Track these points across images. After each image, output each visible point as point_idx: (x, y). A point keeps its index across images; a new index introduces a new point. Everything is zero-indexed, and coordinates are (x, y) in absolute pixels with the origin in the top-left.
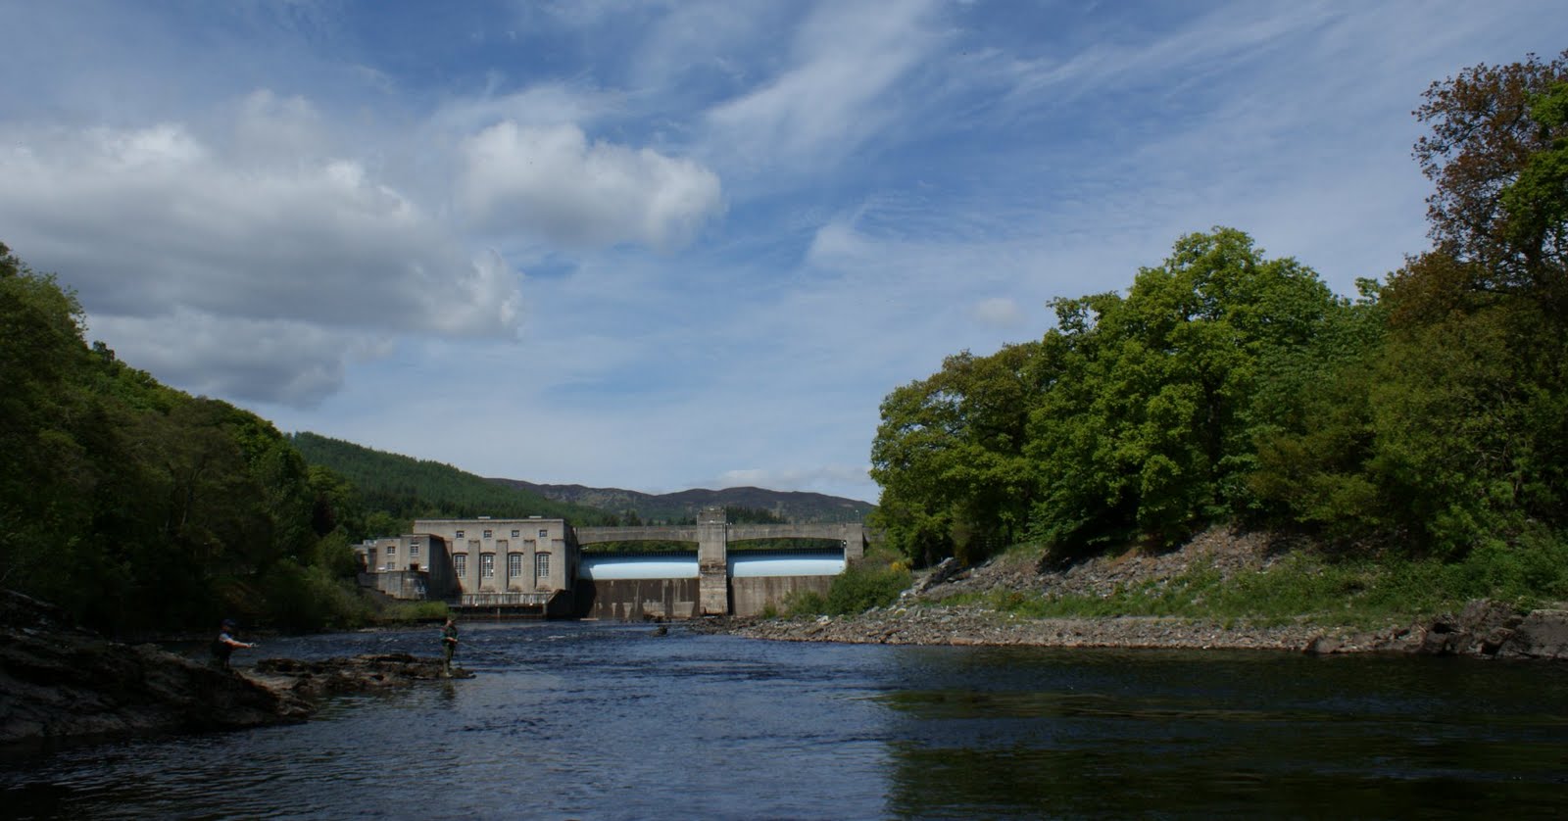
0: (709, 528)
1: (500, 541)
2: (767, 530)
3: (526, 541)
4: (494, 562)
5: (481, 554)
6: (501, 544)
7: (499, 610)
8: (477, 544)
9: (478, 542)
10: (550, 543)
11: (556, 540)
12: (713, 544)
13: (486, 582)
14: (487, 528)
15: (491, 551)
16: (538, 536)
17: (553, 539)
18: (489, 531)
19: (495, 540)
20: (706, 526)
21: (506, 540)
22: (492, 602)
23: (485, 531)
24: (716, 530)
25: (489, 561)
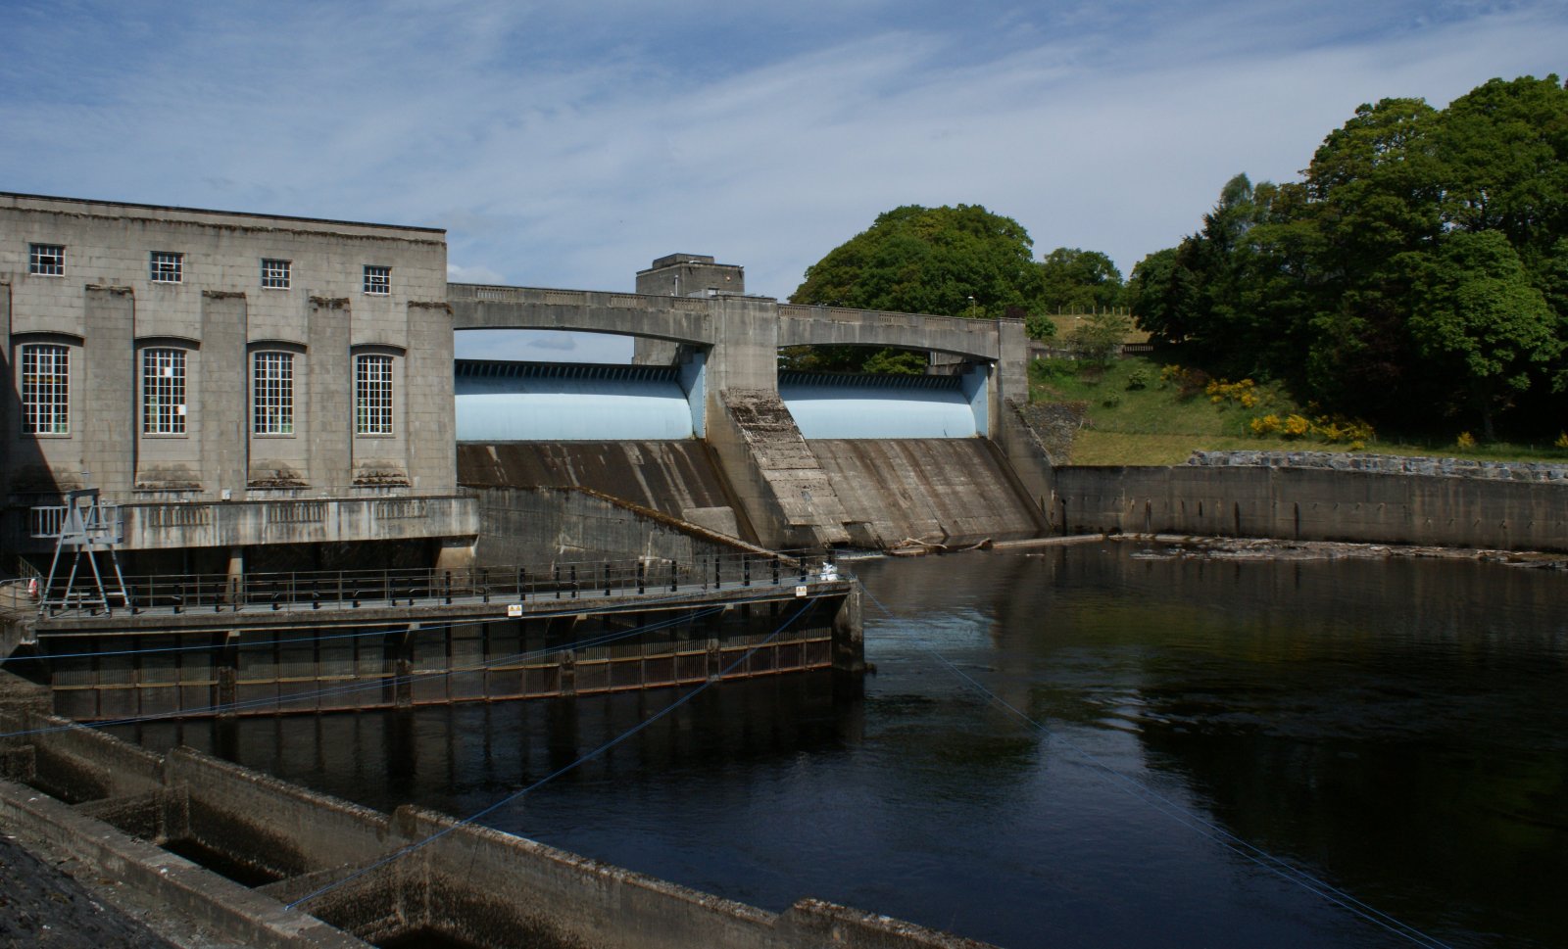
0: (744, 307)
1: (220, 296)
2: (857, 324)
3: (318, 303)
4: (191, 378)
5: (139, 343)
6: (219, 307)
7: (236, 566)
8: (123, 304)
9: (124, 293)
10: (400, 314)
11: (425, 306)
12: (751, 350)
13: (161, 453)
14: (162, 241)
15: (179, 331)
16: (359, 286)
17: (412, 304)
18: (171, 255)
19: (197, 289)
20: (737, 301)
21: (242, 296)
22: (206, 537)
23: (155, 255)
24: (758, 314)
25: (169, 372)
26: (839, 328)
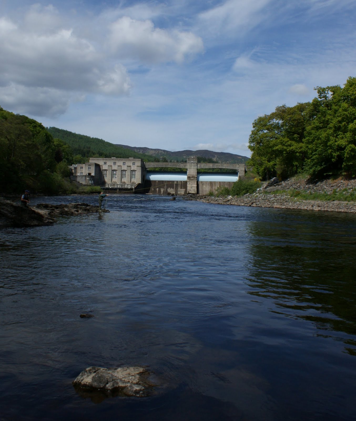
0: (191, 164)
1: (119, 166)
2: (211, 165)
3: (128, 166)
4: (117, 173)
5: (112, 170)
6: (119, 167)
7: (118, 190)
9: (111, 166)
11: (138, 166)
12: (192, 169)
13: (114, 180)
15: (116, 169)
16: (132, 165)
17: (137, 166)
18: (115, 162)
19: (117, 165)
20: (190, 163)
21: (121, 166)
22: (116, 187)
23: (114, 163)
24: (193, 165)
25: (115, 173)
26: (208, 166)
